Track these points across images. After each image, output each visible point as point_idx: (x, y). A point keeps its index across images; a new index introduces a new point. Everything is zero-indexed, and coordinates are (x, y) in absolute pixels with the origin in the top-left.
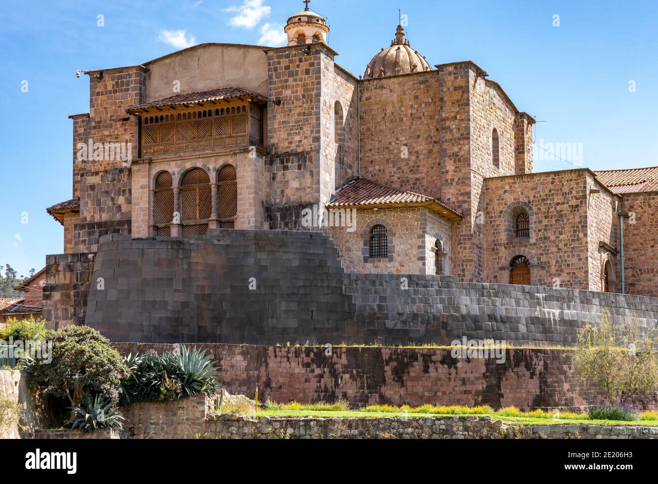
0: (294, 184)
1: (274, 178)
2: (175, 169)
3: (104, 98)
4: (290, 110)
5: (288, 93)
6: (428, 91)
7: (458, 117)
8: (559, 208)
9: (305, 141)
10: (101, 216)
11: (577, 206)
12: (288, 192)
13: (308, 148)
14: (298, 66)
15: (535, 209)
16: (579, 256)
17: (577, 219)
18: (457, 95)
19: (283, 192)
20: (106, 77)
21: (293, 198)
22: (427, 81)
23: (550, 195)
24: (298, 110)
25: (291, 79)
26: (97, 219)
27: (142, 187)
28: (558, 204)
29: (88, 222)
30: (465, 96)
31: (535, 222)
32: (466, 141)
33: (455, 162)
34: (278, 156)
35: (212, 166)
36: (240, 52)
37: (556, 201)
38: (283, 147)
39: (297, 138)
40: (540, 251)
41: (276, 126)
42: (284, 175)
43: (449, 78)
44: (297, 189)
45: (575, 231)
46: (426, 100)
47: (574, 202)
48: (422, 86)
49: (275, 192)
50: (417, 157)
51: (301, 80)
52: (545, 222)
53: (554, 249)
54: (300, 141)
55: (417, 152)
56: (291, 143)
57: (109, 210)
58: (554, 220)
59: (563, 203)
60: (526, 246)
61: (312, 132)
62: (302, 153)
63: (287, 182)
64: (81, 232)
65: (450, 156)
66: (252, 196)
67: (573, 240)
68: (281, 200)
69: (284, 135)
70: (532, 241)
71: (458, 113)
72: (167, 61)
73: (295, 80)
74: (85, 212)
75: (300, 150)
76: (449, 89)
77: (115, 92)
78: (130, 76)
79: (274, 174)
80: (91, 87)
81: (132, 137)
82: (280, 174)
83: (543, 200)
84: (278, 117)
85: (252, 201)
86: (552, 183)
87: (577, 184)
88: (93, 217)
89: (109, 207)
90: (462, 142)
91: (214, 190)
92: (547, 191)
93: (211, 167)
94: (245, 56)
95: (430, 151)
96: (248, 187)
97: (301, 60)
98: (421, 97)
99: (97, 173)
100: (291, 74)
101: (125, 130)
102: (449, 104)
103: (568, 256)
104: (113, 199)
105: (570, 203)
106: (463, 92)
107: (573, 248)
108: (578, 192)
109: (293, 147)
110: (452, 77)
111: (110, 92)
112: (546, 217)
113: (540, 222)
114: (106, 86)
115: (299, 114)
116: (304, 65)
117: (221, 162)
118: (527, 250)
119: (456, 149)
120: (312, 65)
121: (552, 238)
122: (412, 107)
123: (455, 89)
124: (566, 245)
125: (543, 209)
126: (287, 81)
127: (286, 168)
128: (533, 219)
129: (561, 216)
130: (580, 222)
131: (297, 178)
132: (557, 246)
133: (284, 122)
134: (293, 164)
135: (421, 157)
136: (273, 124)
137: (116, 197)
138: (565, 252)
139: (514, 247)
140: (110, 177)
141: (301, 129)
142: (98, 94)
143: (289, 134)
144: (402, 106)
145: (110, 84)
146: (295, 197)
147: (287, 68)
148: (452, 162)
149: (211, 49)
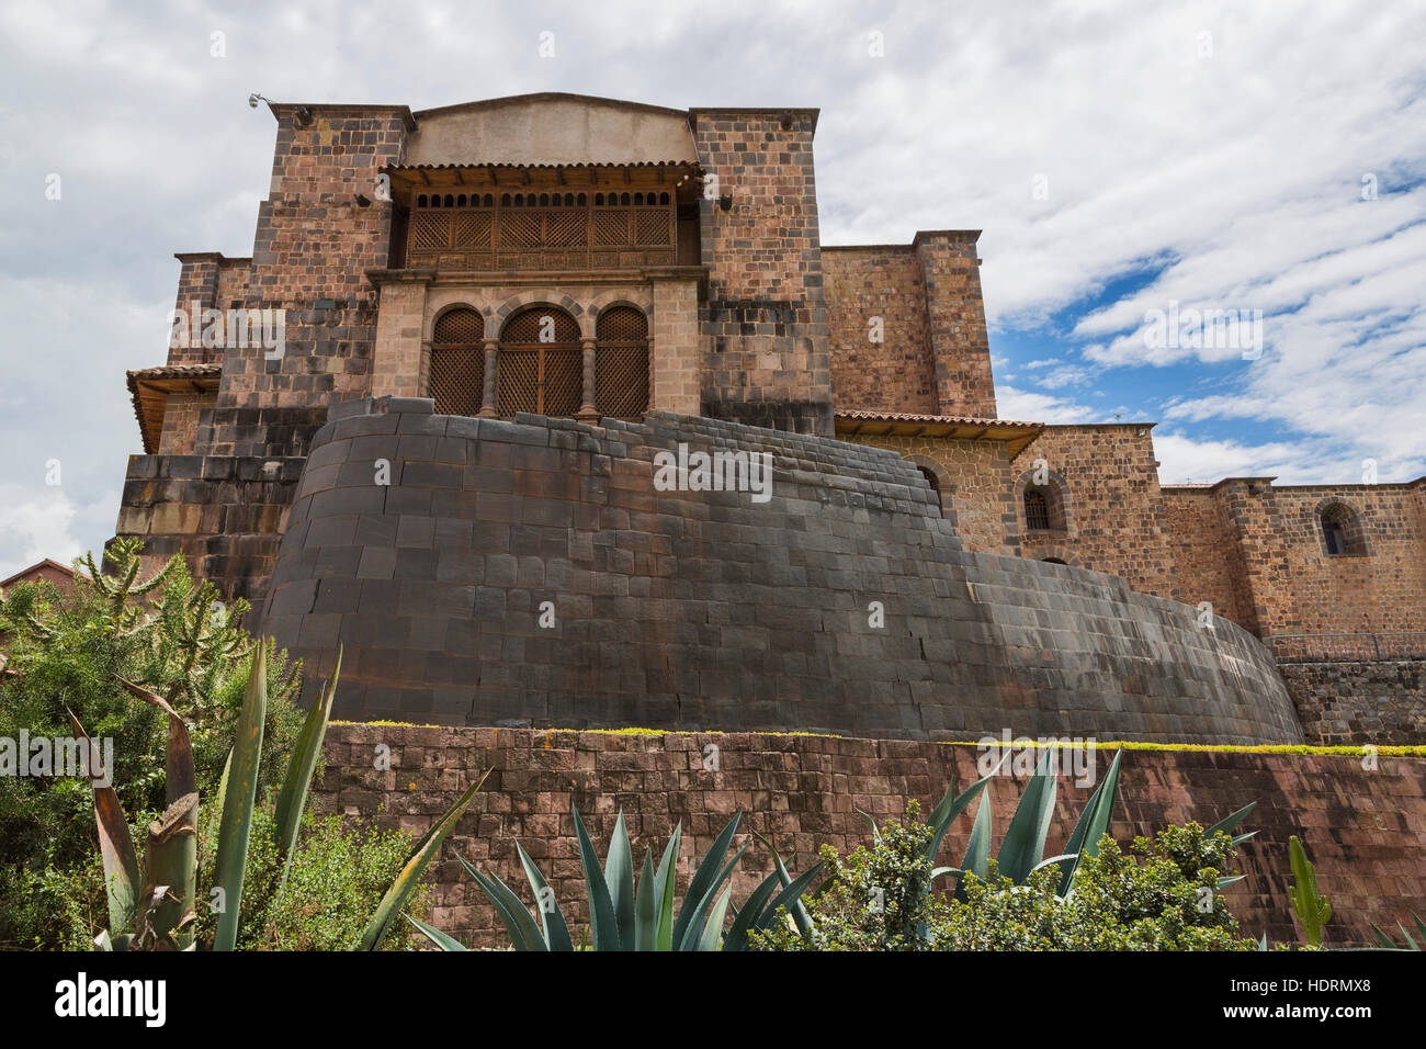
0: (770, 363)
1: (721, 348)
2: (491, 304)
3: (310, 159)
4: (752, 223)
5: (745, 191)
6: (889, 277)
7: (964, 315)
8: (1112, 483)
9: (786, 283)
10: (276, 397)
11: (1143, 483)
12: (755, 376)
13: (796, 297)
14: (764, 147)
15: (1070, 483)
16: (1157, 564)
17: (1146, 504)
18: (959, 282)
19: (742, 376)
20: (320, 121)
21: (766, 391)
22: (887, 262)
23: (1094, 461)
24: (770, 223)
25: (749, 168)
26: (265, 400)
27: (405, 334)
28: (1109, 477)
29: (238, 407)
30: (973, 284)
31: (1074, 504)
32: (982, 356)
33: (964, 387)
34: (729, 305)
35: (588, 304)
36: (626, 118)
37: (1105, 471)
38: (738, 288)
39: (769, 275)
40: (1089, 553)
41: (721, 248)
42: (744, 342)
43: (941, 254)
44: (775, 372)
45: (1145, 524)
46: (887, 290)
47: (1136, 476)
48: (878, 268)
49: (725, 376)
50: (877, 378)
51: (771, 171)
52: (1091, 505)
53: (1114, 552)
54: (776, 282)
55: (876, 370)
56: (756, 282)
57: (301, 383)
58: (1106, 502)
59: (1118, 477)
60: (1062, 543)
61: (802, 266)
62: (784, 304)
63: (752, 357)
64: (217, 427)
65: (954, 377)
66: (692, 370)
67: (1144, 538)
68: (740, 392)
69: (738, 266)
70: (1074, 534)
71: (962, 309)
72: (459, 118)
73: (760, 171)
74: (233, 383)
75: (777, 297)
76: (942, 271)
77: (339, 151)
78: (378, 125)
79: (722, 339)
80: (280, 136)
81: (375, 239)
82: (734, 341)
83: (1083, 470)
84: (726, 231)
85: (690, 381)
86: (1095, 443)
87: (1138, 447)
88: (254, 396)
89: (299, 379)
90: (974, 356)
91: (589, 355)
92: (1088, 454)
93: (585, 304)
94: (635, 126)
95: (900, 372)
96: (680, 352)
97: (769, 138)
98: (878, 284)
99: (276, 305)
100: (750, 159)
101: (358, 225)
102: (944, 293)
103: (1140, 564)
104: (312, 361)
105: (1131, 477)
106: (969, 278)
107: (1146, 551)
108: (1141, 461)
109: (762, 290)
110: (947, 253)
111: (327, 150)
112: (1092, 497)
113: (1083, 504)
114: (316, 139)
115: (773, 231)
116: (777, 147)
117: (609, 297)
118: (1065, 550)
119: (964, 366)
120: (794, 147)
121: (1108, 532)
122: (861, 298)
123: (954, 272)
124: (1133, 545)
125: (1085, 483)
126: (741, 170)
127: (747, 330)
128: (1070, 498)
129: (1116, 497)
130: (1151, 509)
131: (774, 350)
132: (1118, 546)
133: (738, 243)
134: (764, 324)
135: (885, 378)
136: (713, 245)
137: (323, 358)
138: (1133, 557)
139: (1040, 543)
140: (311, 314)
141: (779, 258)
142: (296, 151)
143: (750, 267)
144: (843, 295)
145: (327, 137)
146: (772, 389)
147: (740, 147)
148: (959, 386)
149: (560, 107)
